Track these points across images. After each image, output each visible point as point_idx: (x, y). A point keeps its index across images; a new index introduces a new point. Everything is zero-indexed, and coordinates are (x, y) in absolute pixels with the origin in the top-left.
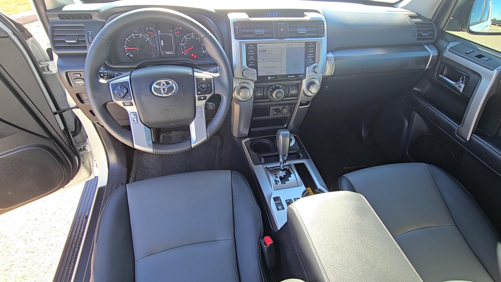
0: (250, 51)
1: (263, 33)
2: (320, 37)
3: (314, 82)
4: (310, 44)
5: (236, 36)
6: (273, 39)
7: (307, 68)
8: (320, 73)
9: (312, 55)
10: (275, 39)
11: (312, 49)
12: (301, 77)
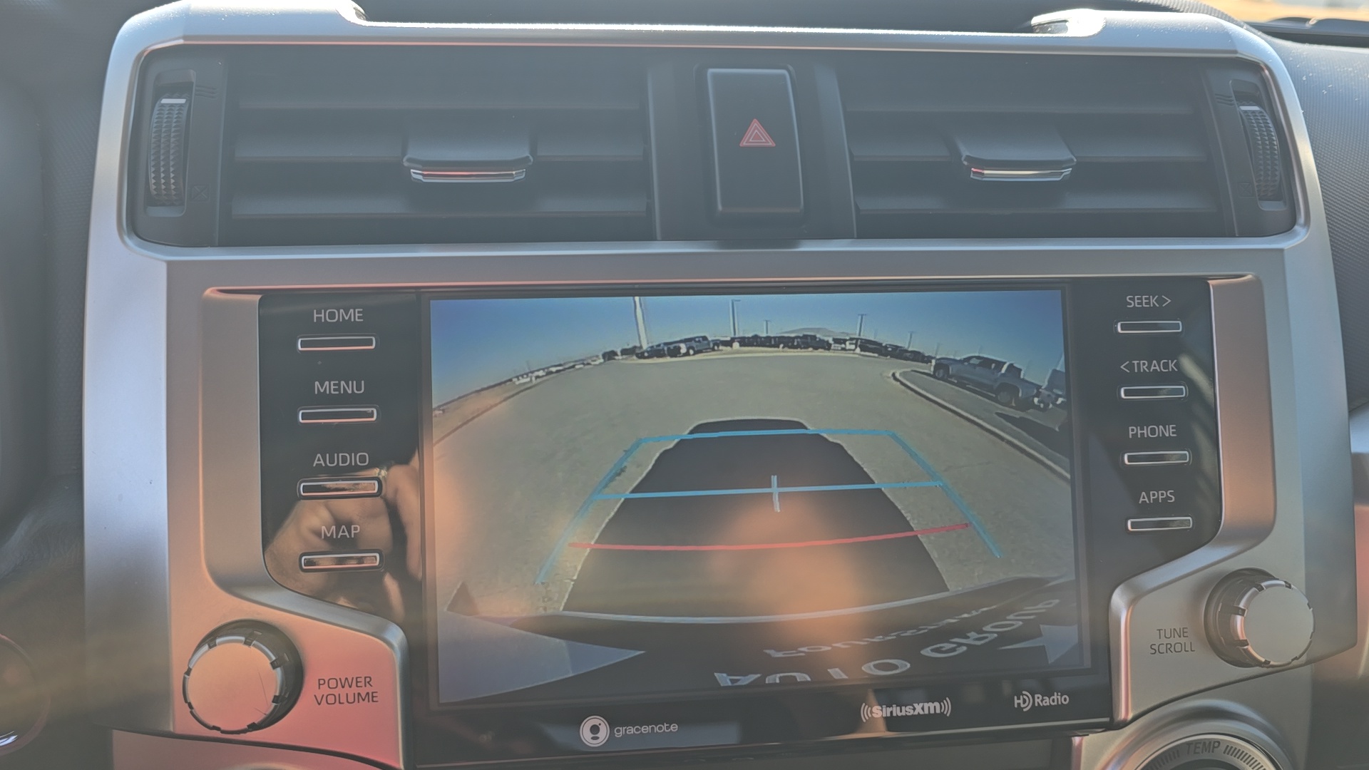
0: (329, 387)
1: (518, 175)
2: (1243, 235)
3: (1219, 755)
4: (1134, 302)
5: (152, 201)
6: (649, 237)
7: (1119, 600)
8: (1304, 659)
9: (1169, 431)
10: (669, 237)
11: (1155, 366)
12: (1038, 713)
